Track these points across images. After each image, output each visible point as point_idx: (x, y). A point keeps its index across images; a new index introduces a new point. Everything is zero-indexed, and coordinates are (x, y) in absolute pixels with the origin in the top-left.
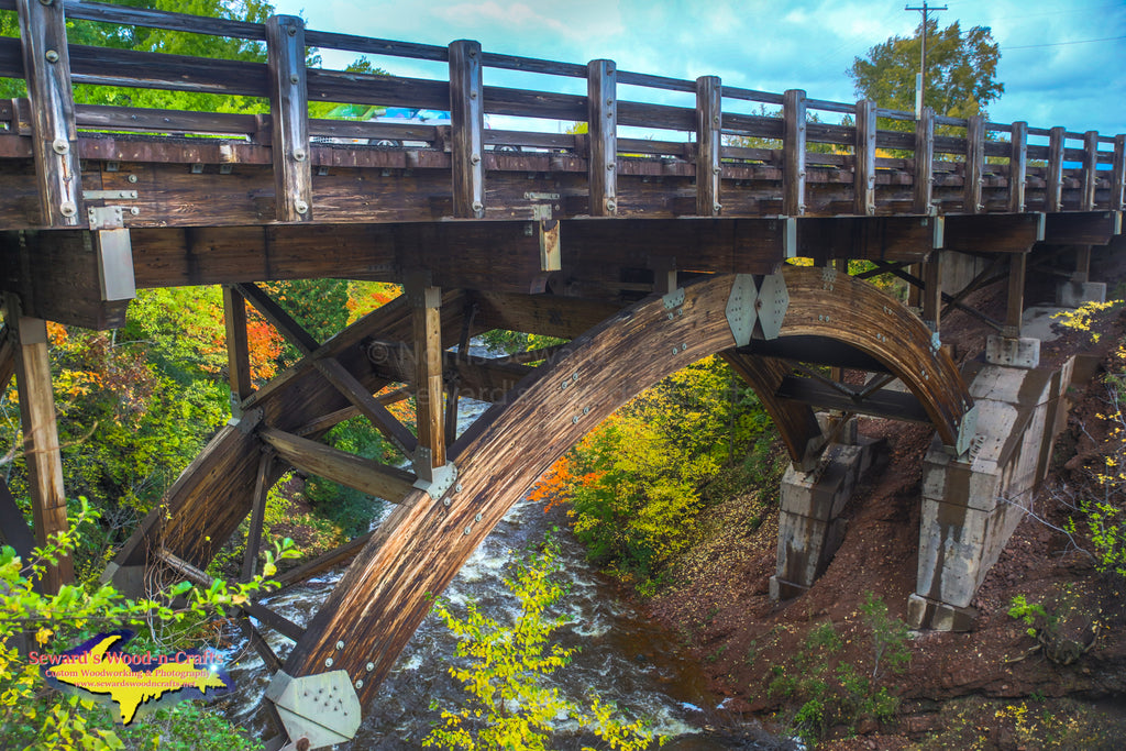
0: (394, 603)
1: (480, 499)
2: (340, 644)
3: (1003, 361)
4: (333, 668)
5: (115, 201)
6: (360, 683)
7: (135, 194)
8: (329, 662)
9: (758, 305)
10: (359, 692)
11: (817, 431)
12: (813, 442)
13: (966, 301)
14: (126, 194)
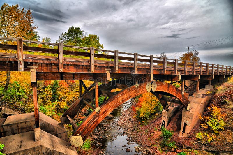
0: (89, 127)
1: (104, 112)
2: (80, 132)
3: (196, 97)
4: (79, 135)
5: (35, 68)
6: (83, 138)
7: (38, 67)
8: (78, 134)
9: (151, 87)
10: (83, 139)
11: (167, 105)
12: (167, 106)
13: (190, 87)
14: (37, 67)
